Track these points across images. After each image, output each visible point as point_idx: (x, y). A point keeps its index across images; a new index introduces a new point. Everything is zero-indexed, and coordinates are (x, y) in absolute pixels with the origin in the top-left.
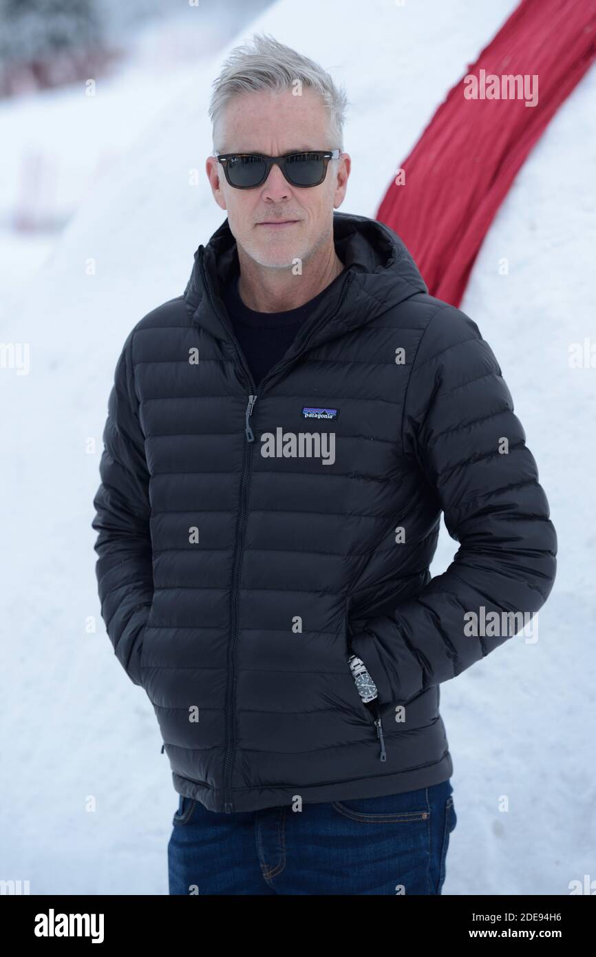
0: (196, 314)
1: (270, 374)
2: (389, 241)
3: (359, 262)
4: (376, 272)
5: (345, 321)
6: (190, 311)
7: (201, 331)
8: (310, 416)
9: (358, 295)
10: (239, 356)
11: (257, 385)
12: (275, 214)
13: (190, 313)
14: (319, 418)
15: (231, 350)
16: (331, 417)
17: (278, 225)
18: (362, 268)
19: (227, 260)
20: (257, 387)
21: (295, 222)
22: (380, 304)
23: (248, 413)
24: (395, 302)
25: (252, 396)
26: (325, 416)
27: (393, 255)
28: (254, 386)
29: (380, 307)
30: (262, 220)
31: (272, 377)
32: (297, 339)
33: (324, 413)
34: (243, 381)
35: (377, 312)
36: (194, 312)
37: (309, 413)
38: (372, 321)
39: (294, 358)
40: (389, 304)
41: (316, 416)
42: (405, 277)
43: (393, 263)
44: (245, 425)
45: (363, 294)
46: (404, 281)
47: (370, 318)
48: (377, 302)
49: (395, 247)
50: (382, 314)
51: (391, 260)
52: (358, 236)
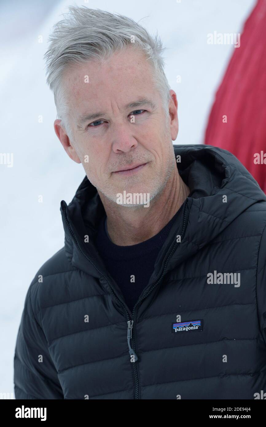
0: (73, 260)
1: (140, 299)
2: (222, 164)
3: (199, 187)
4: (213, 193)
5: (193, 241)
6: (69, 258)
7: (82, 272)
8: (180, 330)
9: (199, 217)
10: (112, 289)
11: (132, 311)
12: (127, 162)
13: (69, 260)
14: (187, 330)
15: (106, 284)
16: (197, 328)
17: (131, 171)
18: (202, 193)
19: (93, 207)
20: (132, 312)
21: (145, 164)
22: (221, 221)
23: (129, 337)
24: (235, 216)
25: (129, 322)
26: (192, 328)
27: (226, 176)
28: (130, 313)
29: (221, 224)
30: (117, 170)
31: (143, 301)
32: (156, 265)
33: (191, 326)
34: (120, 309)
35: (220, 227)
36: (71, 258)
37: (178, 328)
38: (217, 237)
39: (157, 281)
40: (229, 219)
41: (184, 329)
42: (240, 192)
43: (227, 182)
44: (128, 348)
45: (204, 215)
46: (239, 196)
47: (215, 234)
48: (218, 219)
49: (227, 168)
50: (227, 227)
51: (225, 180)
52: (196, 164)
